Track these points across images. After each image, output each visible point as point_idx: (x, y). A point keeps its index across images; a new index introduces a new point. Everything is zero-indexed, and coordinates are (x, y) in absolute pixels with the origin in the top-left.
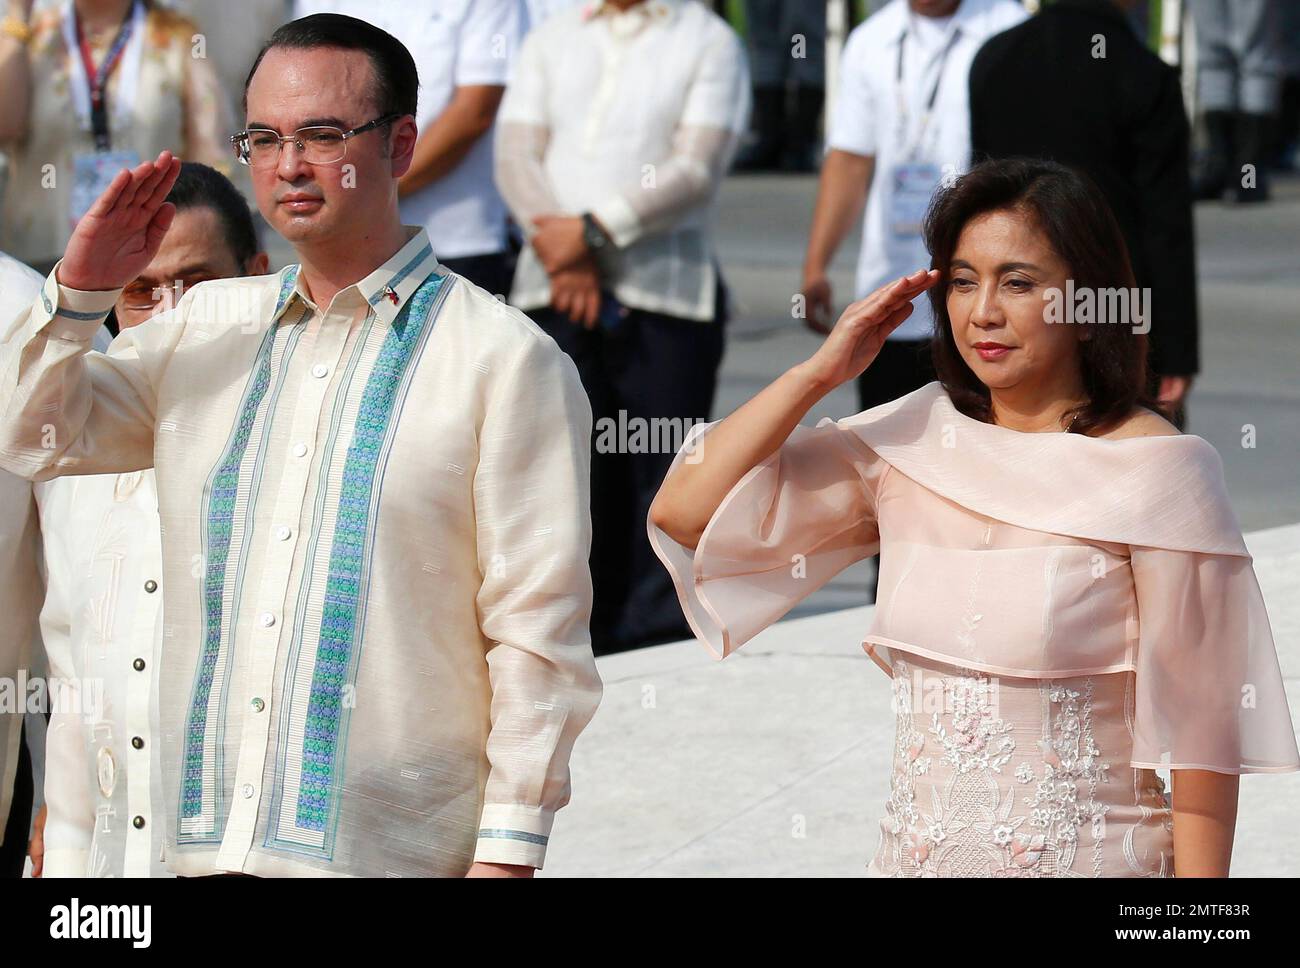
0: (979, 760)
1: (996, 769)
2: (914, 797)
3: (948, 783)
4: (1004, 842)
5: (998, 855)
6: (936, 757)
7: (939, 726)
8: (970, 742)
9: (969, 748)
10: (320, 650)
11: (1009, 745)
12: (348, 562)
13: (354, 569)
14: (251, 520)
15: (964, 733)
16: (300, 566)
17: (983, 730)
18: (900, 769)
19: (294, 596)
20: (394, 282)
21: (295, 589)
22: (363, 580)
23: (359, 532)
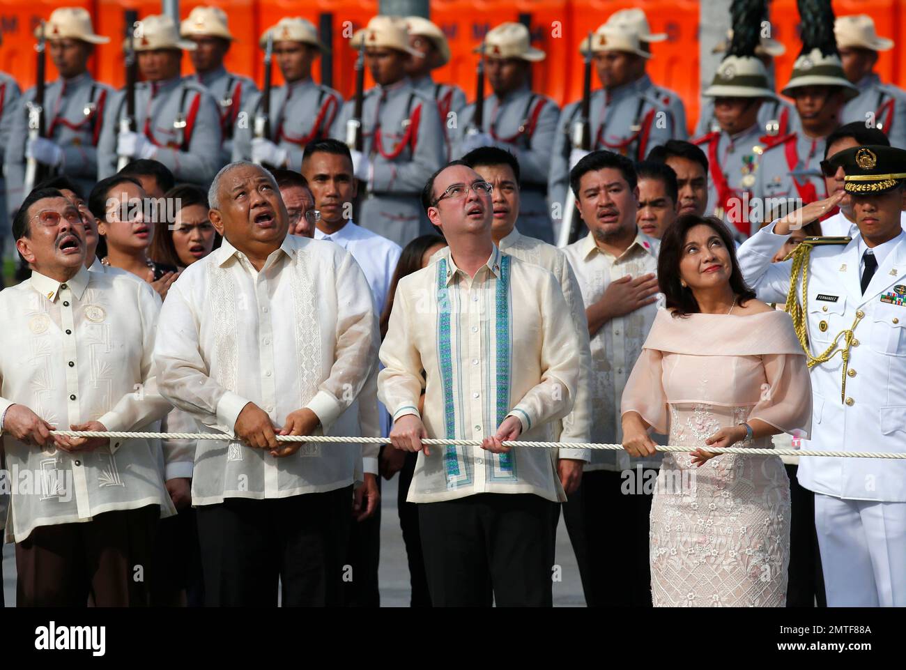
0: (706, 435)
4: (716, 466)
5: (713, 471)
6: (689, 434)
7: (690, 422)
8: (703, 428)
9: (702, 431)
10: (498, 403)
12: (504, 368)
13: (506, 371)
14: (460, 360)
15: (700, 425)
16: (484, 373)
17: (707, 424)
18: (673, 440)
19: (484, 385)
20: (496, 261)
21: (484, 382)
22: (510, 374)
23: (506, 357)
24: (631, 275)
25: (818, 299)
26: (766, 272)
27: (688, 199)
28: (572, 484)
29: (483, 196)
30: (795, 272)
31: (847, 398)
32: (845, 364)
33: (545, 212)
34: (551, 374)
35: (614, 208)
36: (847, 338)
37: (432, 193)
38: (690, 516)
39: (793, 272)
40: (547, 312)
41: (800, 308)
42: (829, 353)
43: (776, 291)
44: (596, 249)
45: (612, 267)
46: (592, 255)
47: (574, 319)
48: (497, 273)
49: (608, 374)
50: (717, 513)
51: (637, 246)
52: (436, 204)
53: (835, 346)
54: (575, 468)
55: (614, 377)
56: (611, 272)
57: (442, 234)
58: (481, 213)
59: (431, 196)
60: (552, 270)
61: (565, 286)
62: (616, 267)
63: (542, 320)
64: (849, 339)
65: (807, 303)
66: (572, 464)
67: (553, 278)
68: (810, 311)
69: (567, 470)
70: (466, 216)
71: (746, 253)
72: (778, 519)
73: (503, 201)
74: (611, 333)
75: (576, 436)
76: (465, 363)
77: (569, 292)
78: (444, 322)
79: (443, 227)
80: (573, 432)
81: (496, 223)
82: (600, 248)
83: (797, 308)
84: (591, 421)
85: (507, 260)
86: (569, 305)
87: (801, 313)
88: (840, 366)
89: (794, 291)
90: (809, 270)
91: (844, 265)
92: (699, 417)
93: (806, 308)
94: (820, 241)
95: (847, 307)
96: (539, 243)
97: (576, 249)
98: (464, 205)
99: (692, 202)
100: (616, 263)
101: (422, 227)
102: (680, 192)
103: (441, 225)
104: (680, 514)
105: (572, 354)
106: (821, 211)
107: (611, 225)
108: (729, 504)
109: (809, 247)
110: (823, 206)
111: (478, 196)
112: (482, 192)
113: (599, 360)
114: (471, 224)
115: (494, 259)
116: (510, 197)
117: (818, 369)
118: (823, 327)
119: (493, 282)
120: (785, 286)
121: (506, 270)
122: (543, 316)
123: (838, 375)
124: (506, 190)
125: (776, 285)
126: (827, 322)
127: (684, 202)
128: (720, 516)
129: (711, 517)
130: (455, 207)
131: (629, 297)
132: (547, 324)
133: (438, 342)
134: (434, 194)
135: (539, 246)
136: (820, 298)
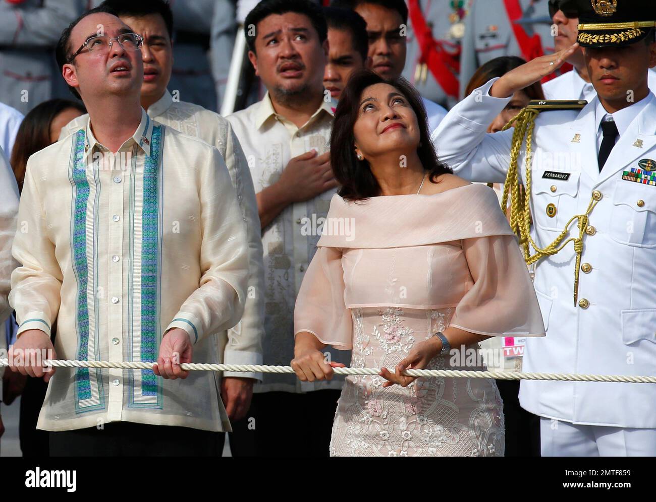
0: (397, 347)
1: (405, 351)
2: (365, 366)
3: (382, 358)
4: (410, 386)
5: (406, 392)
6: (376, 346)
7: (377, 332)
8: (393, 338)
9: (392, 342)
11: (412, 340)
12: (151, 268)
13: (154, 271)
14: (97, 255)
15: (389, 334)
16: (126, 274)
17: (399, 332)
18: (357, 354)
19: (126, 287)
20: (145, 134)
21: (126, 284)
22: (158, 275)
23: (154, 253)
24: (317, 149)
25: (544, 177)
26: (481, 144)
27: (381, 56)
28: (240, 409)
29: (131, 50)
30: (517, 144)
31: (580, 299)
32: (579, 256)
33: (206, 71)
34: (213, 274)
35: (299, 61)
36: (581, 225)
37: (68, 46)
38: (380, 447)
39: (513, 144)
40: (208, 197)
41: (524, 189)
42: (558, 243)
43: (493, 167)
44: (273, 116)
45: (293, 138)
46: (268, 124)
47: (240, 203)
48: (146, 148)
49: (287, 273)
50: (412, 444)
51: (324, 112)
52: (72, 60)
53: (565, 235)
54: (243, 388)
55: (294, 277)
56: (291, 146)
57: (79, 98)
58: (128, 71)
59: (67, 50)
60: (214, 144)
61: (229, 163)
62: (297, 139)
63: (201, 207)
64: (583, 226)
65: (531, 182)
66: (240, 384)
67: (216, 153)
68: (534, 192)
69: (233, 391)
70: (108, 74)
71: (455, 120)
72: (488, 450)
73: (152, 61)
74: (291, 222)
75: (244, 349)
76: (102, 260)
77: (235, 171)
78: (80, 209)
79: (81, 88)
80: (240, 343)
81: (145, 87)
82: (278, 115)
83: (519, 189)
84: (262, 331)
85: (160, 130)
86: (235, 186)
87: (524, 194)
88: (572, 258)
89: (515, 167)
90: (533, 142)
91: (577, 135)
92: (387, 324)
93: (530, 188)
94: (548, 106)
95: (581, 186)
96: (196, 111)
97: (248, 116)
98: (106, 61)
99: (386, 59)
100: (298, 135)
101: (54, 89)
102: (371, 48)
103: (78, 86)
104: (367, 445)
105: (240, 251)
106: (547, 67)
107: (294, 81)
108: (426, 431)
109: (533, 114)
110: (550, 62)
111: (124, 51)
112: (130, 46)
113: (277, 256)
114: (114, 83)
115: (144, 129)
116: (160, 55)
117: (545, 264)
118: (551, 211)
119: (141, 159)
120: (504, 162)
121: (158, 144)
122: (202, 202)
123: (570, 270)
124: (156, 47)
125: (493, 159)
126: (556, 205)
127: (376, 59)
128: (417, 447)
129: (405, 449)
130: (94, 63)
131: (314, 177)
132: (208, 212)
133: (72, 233)
134: (70, 48)
135: (197, 114)
136: (547, 175)
